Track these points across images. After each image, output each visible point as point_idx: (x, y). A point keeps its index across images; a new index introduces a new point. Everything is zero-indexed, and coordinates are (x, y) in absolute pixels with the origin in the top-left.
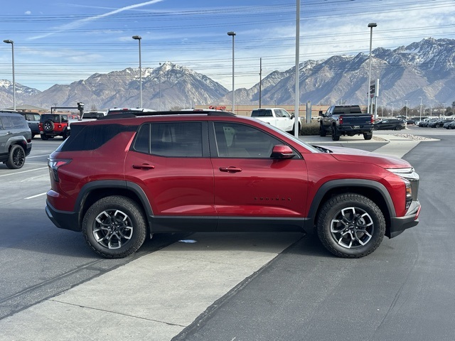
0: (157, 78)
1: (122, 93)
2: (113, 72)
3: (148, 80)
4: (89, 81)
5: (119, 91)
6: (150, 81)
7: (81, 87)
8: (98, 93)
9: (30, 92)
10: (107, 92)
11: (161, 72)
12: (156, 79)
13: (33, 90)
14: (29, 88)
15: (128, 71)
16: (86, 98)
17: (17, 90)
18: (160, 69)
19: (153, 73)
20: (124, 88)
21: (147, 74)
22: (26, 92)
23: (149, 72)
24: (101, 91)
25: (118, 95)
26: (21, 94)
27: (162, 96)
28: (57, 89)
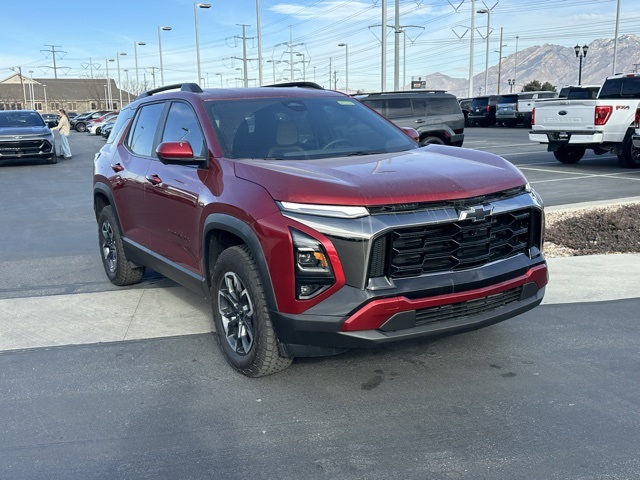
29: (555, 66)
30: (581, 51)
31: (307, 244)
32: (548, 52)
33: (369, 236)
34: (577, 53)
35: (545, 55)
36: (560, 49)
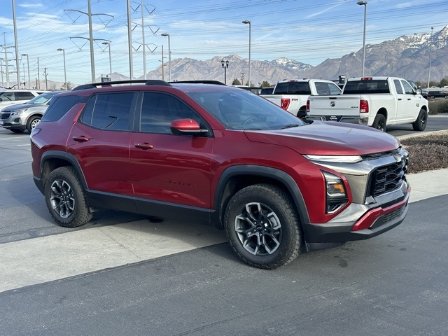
0: (435, 44)
1: (394, 62)
2: (385, 42)
3: (424, 47)
4: (360, 53)
5: (390, 62)
6: (426, 47)
7: (351, 59)
8: (368, 65)
9: (304, 68)
10: (377, 63)
11: (440, 37)
12: (433, 46)
13: (307, 66)
14: (304, 64)
15: (402, 39)
16: (356, 71)
17: (293, 66)
18: (439, 33)
19: (430, 39)
20: (396, 57)
21: (423, 41)
22: (301, 68)
23: (425, 38)
24: (372, 62)
25: (389, 65)
26: (296, 71)
27: (439, 63)
28: (328, 63)
29: (192, 72)
30: (225, 65)
31: (331, 179)
32: (187, 63)
33: (368, 172)
34: (223, 65)
35: (185, 65)
36: (194, 61)
